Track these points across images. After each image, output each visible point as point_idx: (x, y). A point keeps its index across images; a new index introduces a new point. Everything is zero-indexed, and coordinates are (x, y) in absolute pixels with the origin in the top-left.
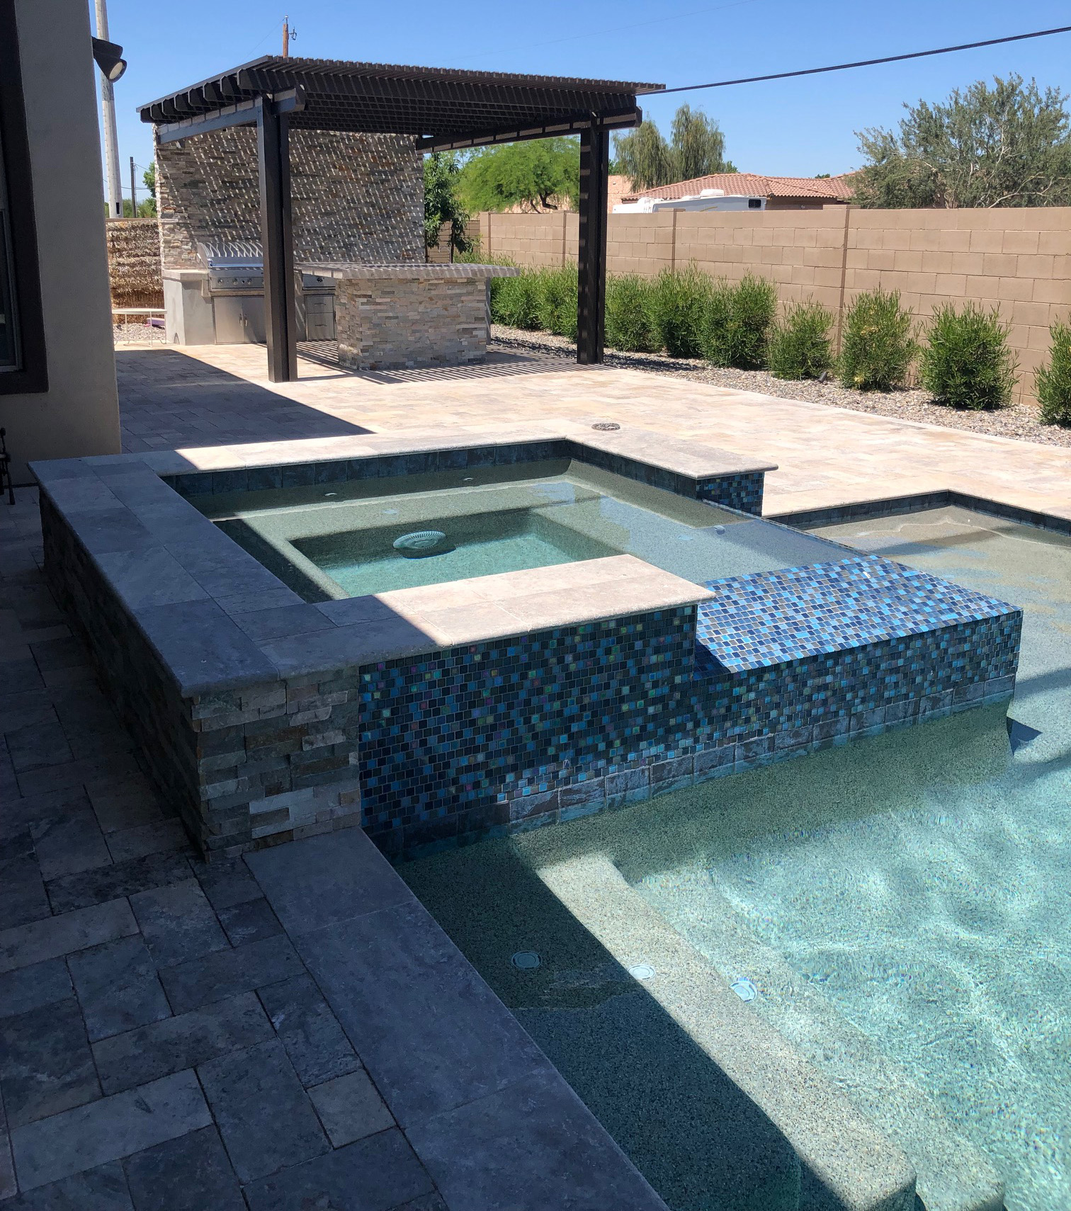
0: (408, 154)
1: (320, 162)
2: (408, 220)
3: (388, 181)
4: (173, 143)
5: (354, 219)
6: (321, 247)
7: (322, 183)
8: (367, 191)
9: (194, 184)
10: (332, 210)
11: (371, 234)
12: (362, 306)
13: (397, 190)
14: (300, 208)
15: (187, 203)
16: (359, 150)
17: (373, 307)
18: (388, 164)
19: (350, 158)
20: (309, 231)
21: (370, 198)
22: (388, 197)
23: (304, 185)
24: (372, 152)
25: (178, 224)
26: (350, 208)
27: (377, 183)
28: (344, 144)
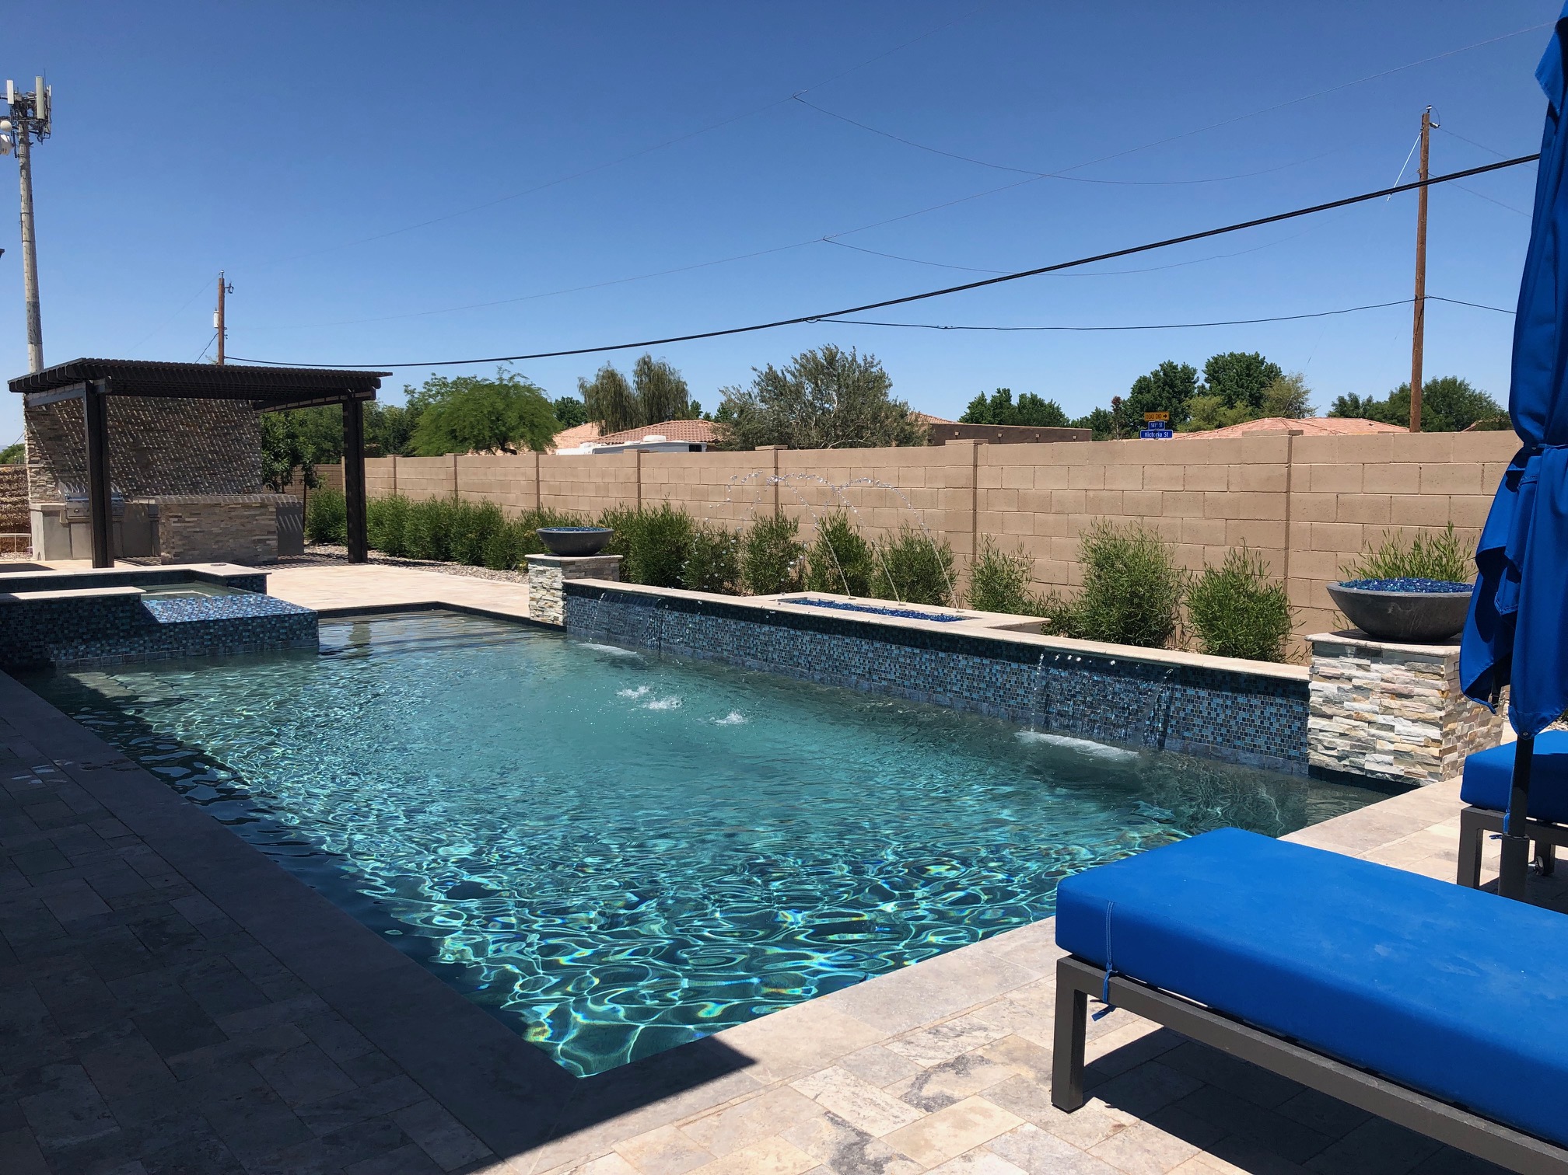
0: (247, 414)
1: (170, 420)
2: (247, 463)
3: (229, 434)
4: (40, 407)
5: (200, 463)
6: (171, 485)
7: (171, 436)
8: (212, 442)
9: (59, 438)
10: (180, 456)
11: (216, 474)
12: (174, 524)
13: (237, 440)
14: (152, 456)
15: (52, 452)
16: (204, 411)
17: (183, 524)
18: (230, 422)
19: (196, 417)
20: (160, 472)
21: (214, 447)
22: (230, 447)
23: (156, 437)
24: (215, 413)
25: (43, 468)
26: (196, 455)
27: (220, 436)
28: (191, 406)
